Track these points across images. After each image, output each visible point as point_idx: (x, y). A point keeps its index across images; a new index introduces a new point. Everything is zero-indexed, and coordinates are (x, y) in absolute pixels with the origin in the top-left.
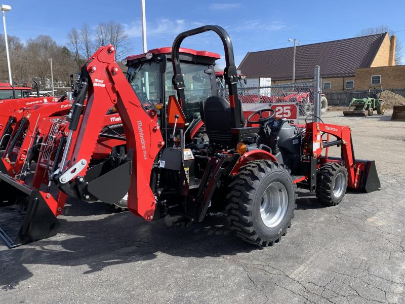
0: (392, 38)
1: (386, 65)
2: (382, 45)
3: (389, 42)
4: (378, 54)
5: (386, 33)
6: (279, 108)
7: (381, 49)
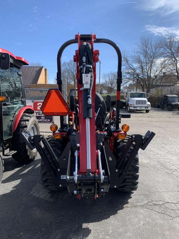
0: (46, 70)
1: (44, 83)
2: (42, 73)
3: (44, 71)
4: (40, 77)
5: (43, 67)
6: (40, 103)
7: (41, 75)
